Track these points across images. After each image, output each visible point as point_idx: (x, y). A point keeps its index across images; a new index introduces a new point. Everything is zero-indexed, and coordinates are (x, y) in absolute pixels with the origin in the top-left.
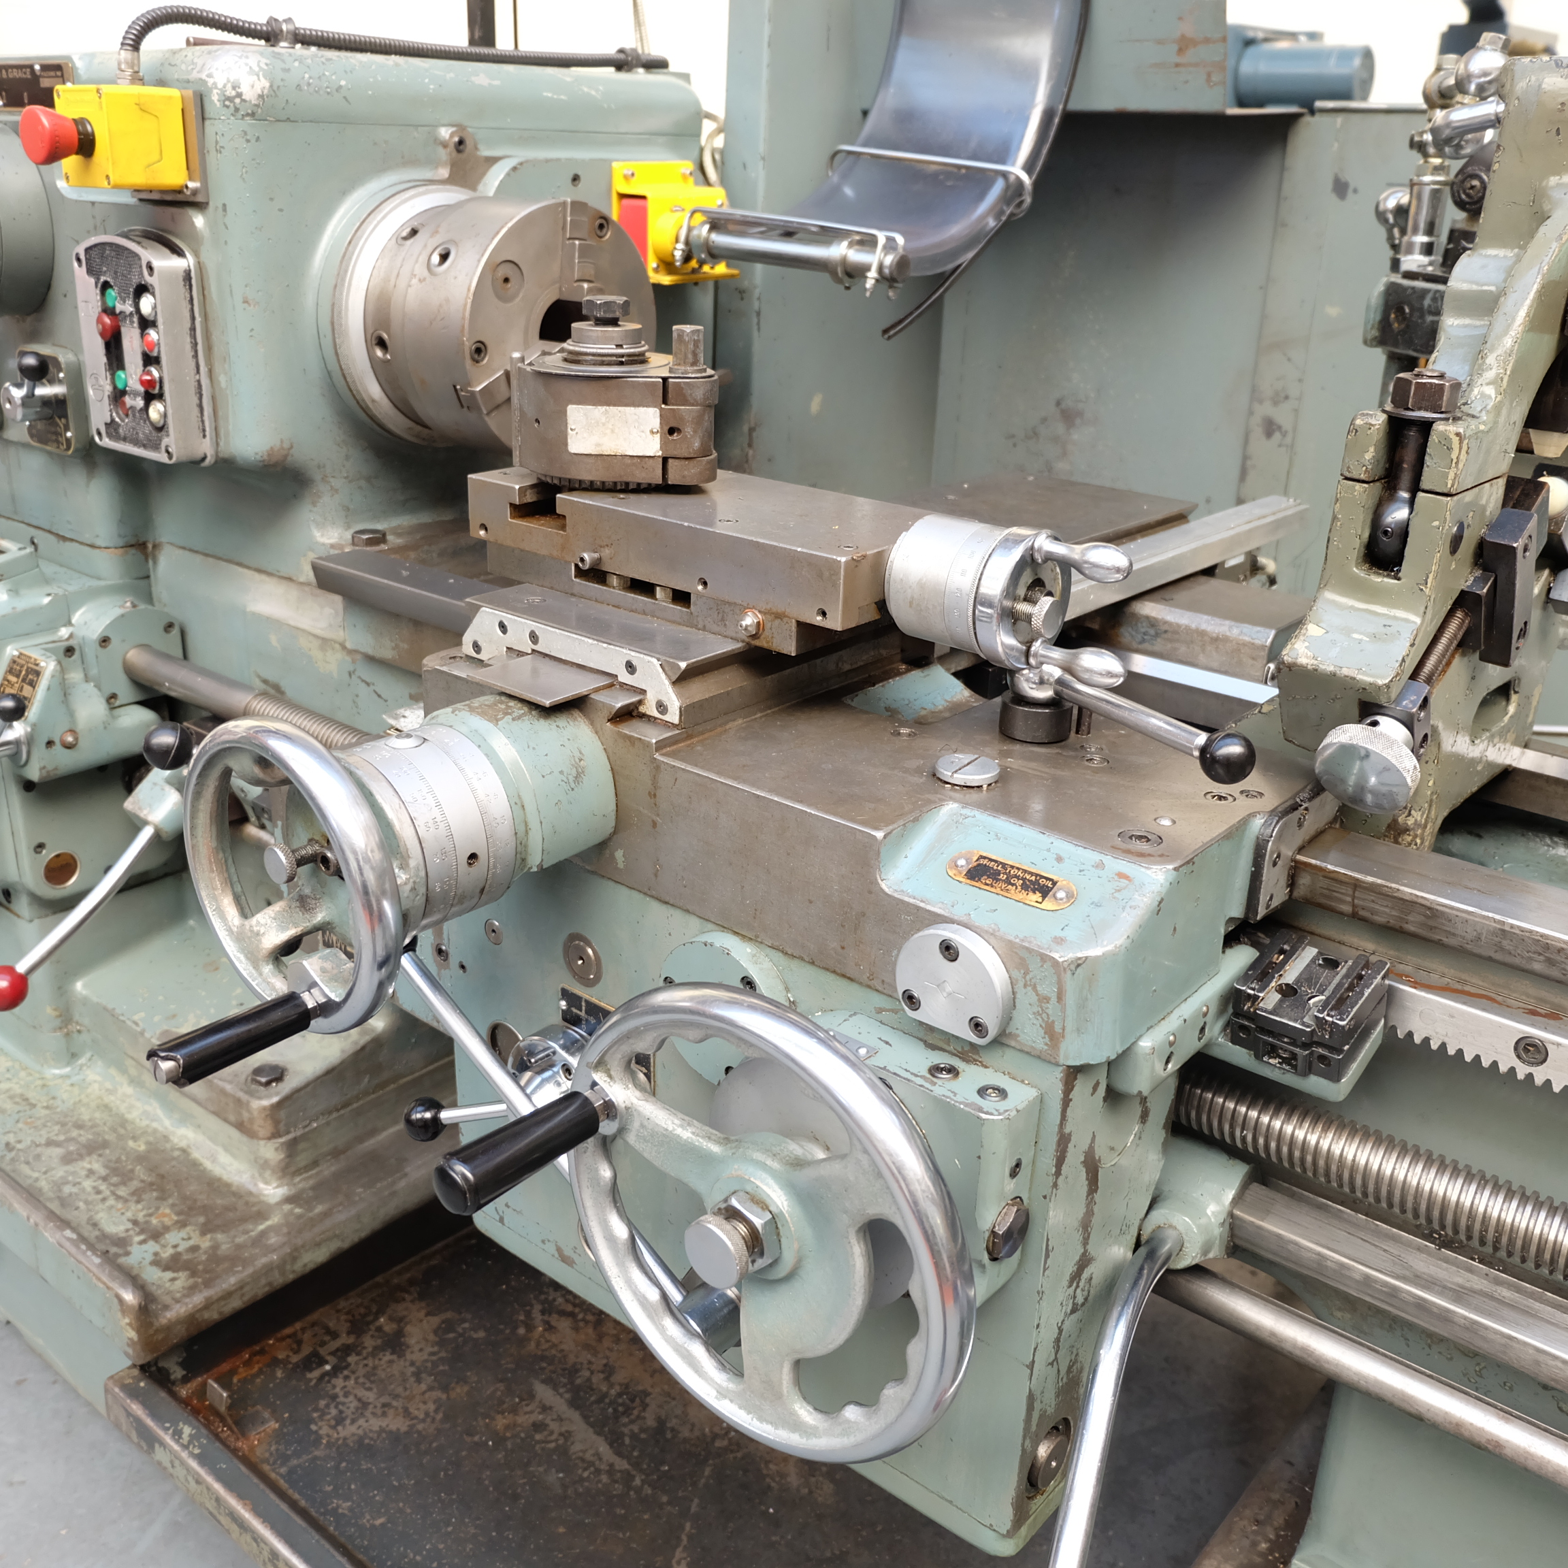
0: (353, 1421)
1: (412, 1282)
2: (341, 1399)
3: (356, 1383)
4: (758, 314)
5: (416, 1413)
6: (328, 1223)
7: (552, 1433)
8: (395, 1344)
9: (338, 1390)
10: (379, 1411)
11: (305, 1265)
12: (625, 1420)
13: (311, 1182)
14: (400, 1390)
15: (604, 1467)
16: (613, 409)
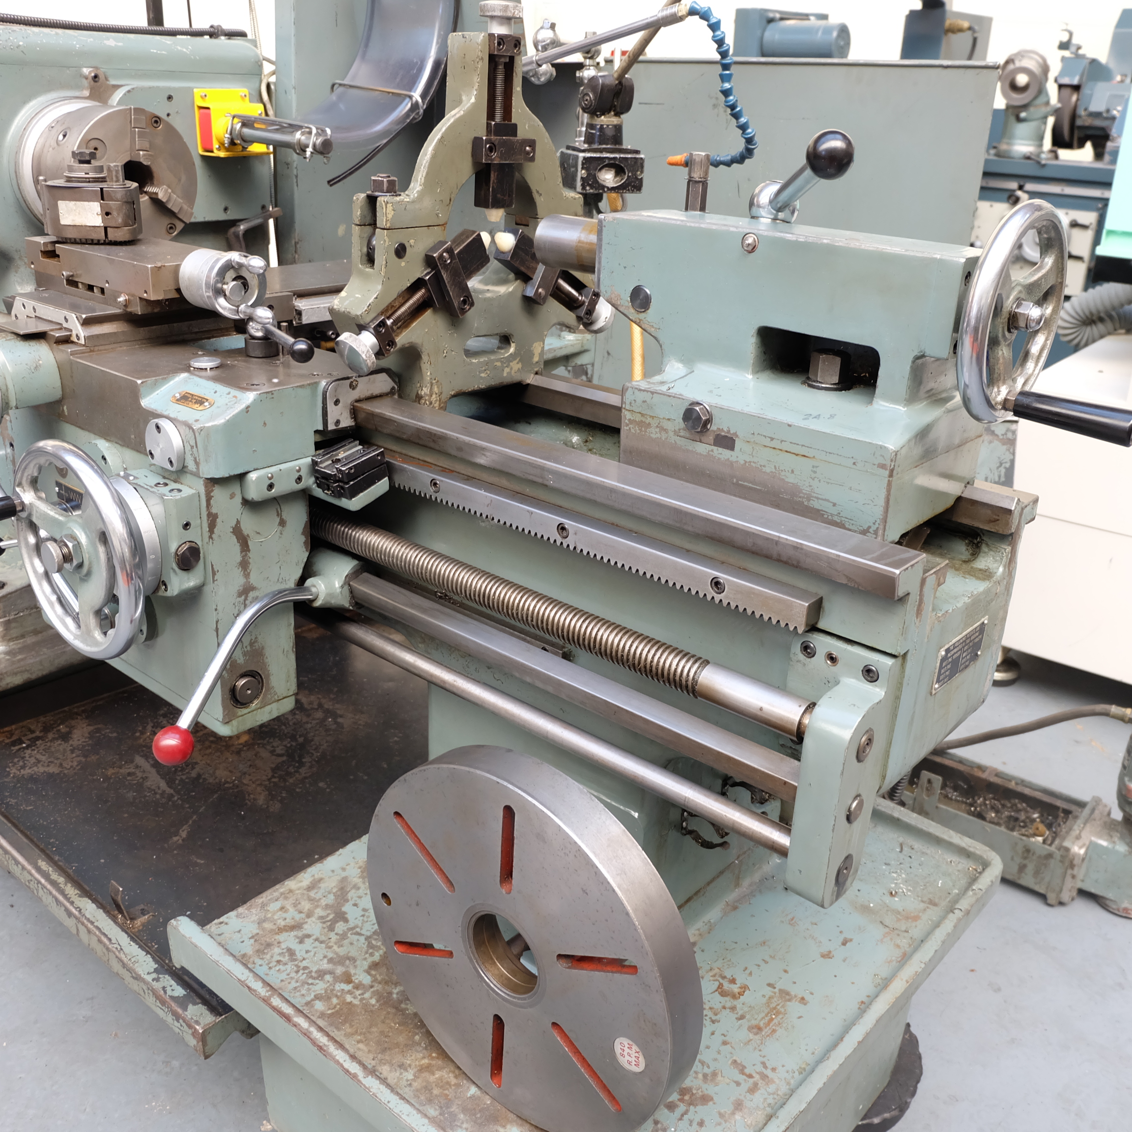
0: (30, 768)
1: (83, 711)
2: (27, 758)
3: (38, 752)
4: (297, 177)
5: (66, 766)
6: (22, 663)
7: (137, 777)
8: (65, 737)
9: (26, 755)
10: (46, 764)
11: (8, 684)
12: (180, 773)
13: (19, 646)
14: (61, 756)
15: (160, 792)
16: (78, 203)
